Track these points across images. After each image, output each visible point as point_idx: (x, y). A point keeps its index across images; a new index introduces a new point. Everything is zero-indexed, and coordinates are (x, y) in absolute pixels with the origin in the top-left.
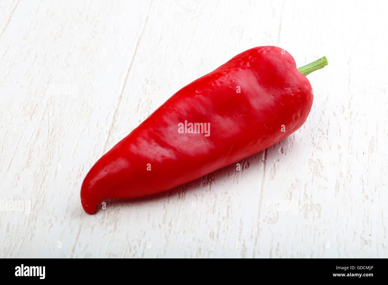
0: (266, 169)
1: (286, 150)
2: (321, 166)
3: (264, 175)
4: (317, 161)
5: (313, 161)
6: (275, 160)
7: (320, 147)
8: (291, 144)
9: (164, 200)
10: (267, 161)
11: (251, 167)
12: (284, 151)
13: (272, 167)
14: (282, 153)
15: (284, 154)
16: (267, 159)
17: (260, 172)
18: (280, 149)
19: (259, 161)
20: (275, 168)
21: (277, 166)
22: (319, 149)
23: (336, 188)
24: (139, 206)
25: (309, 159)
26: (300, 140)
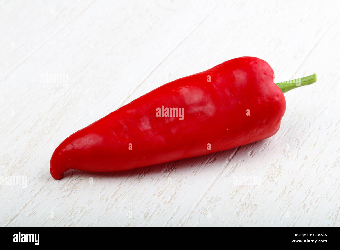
0: (227, 167)
1: (255, 153)
2: (279, 172)
3: (223, 171)
4: (278, 167)
5: (274, 167)
6: (240, 160)
7: (287, 156)
8: (264, 148)
9: (123, 178)
10: (232, 160)
11: (215, 163)
12: (253, 154)
13: (233, 166)
14: (251, 155)
15: (252, 156)
16: (233, 158)
17: (220, 168)
18: (250, 152)
19: (225, 159)
20: (236, 167)
21: (238, 166)
22: (286, 156)
23: (281, 193)
24: (99, 180)
25: (272, 164)
26: (274, 146)
